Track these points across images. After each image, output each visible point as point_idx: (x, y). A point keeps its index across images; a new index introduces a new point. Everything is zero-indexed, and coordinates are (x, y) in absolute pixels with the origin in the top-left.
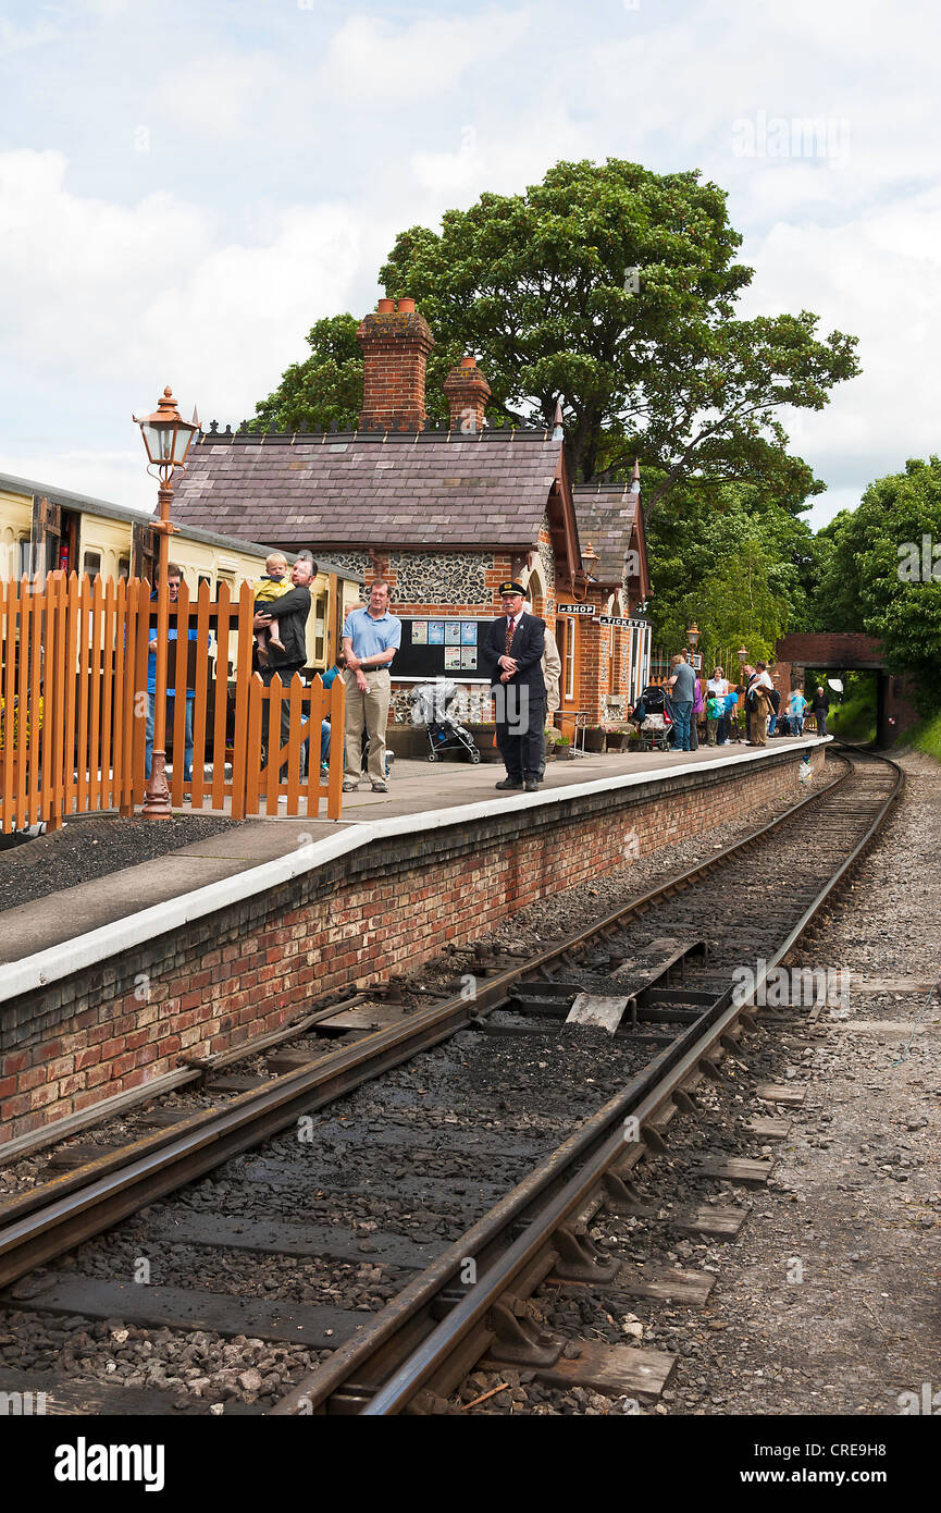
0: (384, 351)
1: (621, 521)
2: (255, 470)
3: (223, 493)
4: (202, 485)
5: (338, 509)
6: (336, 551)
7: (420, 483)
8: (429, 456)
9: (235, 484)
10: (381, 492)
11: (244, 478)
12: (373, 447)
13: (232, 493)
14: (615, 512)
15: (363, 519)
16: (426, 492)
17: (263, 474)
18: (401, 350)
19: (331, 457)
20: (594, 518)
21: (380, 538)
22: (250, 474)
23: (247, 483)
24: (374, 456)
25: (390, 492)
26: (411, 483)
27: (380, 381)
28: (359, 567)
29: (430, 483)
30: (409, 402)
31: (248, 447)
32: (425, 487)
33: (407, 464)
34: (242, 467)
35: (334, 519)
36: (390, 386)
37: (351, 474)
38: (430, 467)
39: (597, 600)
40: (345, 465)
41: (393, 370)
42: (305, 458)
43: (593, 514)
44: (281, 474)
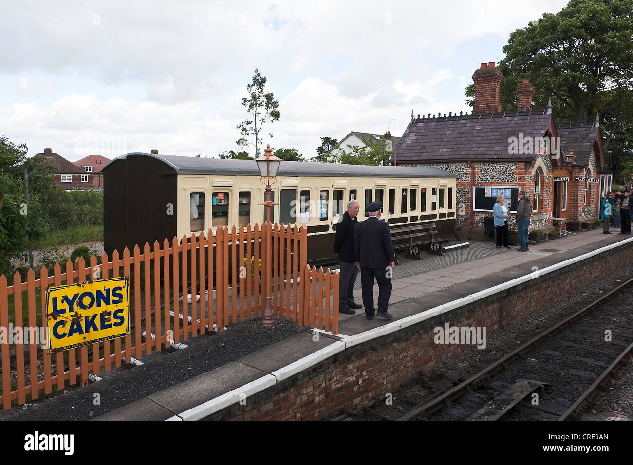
0: (482, 83)
1: (590, 138)
2: (431, 131)
3: (419, 141)
4: (412, 138)
5: (459, 146)
6: (457, 162)
7: (491, 134)
8: (496, 123)
9: (424, 137)
10: (476, 138)
11: (428, 135)
12: (475, 120)
13: (422, 141)
14: (588, 135)
15: (467, 149)
16: (493, 138)
17: (434, 133)
18: (489, 82)
19: (459, 125)
20: (578, 138)
21: (473, 157)
22: (429, 133)
23: (428, 137)
24: (475, 124)
25: (479, 138)
26: (488, 134)
27: (481, 94)
28: (465, 168)
29: (495, 134)
30: (492, 101)
31: (430, 123)
32: (493, 136)
33: (487, 127)
34: (427, 131)
35: (457, 149)
36: (485, 96)
37: (465, 132)
38: (496, 128)
39: (578, 171)
40: (464, 128)
41: (486, 90)
42: (450, 126)
43: (578, 136)
44: (440, 133)
